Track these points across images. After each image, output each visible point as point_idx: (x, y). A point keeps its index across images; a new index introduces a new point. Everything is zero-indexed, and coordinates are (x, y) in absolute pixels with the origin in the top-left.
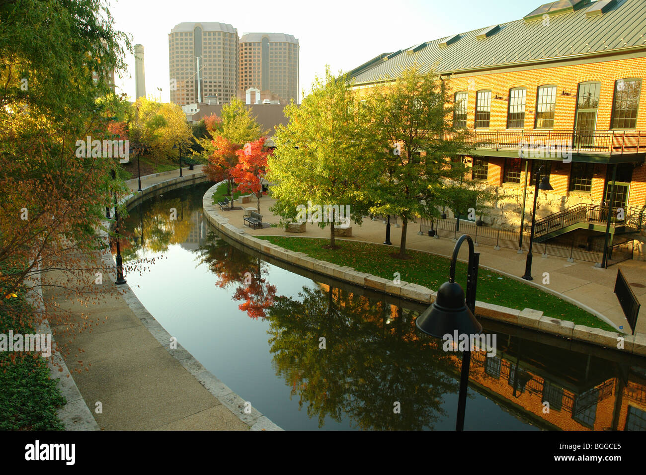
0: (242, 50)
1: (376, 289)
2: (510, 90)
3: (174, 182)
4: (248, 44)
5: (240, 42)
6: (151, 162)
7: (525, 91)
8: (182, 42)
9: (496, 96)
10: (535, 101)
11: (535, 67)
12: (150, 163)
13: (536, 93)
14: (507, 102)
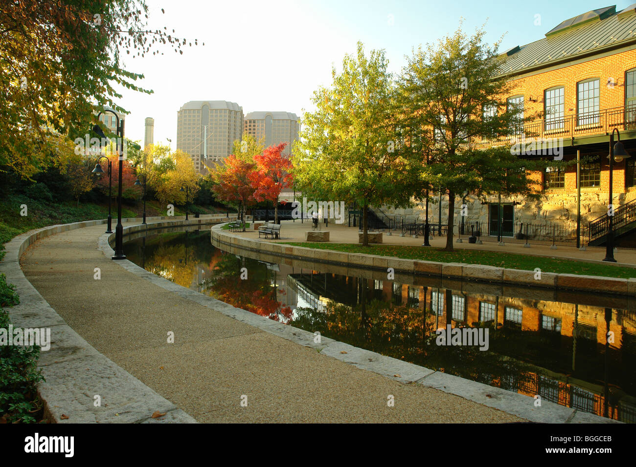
0: (246, 127)
1: (430, 273)
2: (545, 91)
3: (179, 224)
4: (252, 122)
5: (245, 119)
6: (157, 207)
7: (562, 90)
8: (190, 118)
9: (530, 98)
10: (575, 97)
11: (572, 63)
12: (155, 208)
13: (575, 89)
14: (542, 104)
